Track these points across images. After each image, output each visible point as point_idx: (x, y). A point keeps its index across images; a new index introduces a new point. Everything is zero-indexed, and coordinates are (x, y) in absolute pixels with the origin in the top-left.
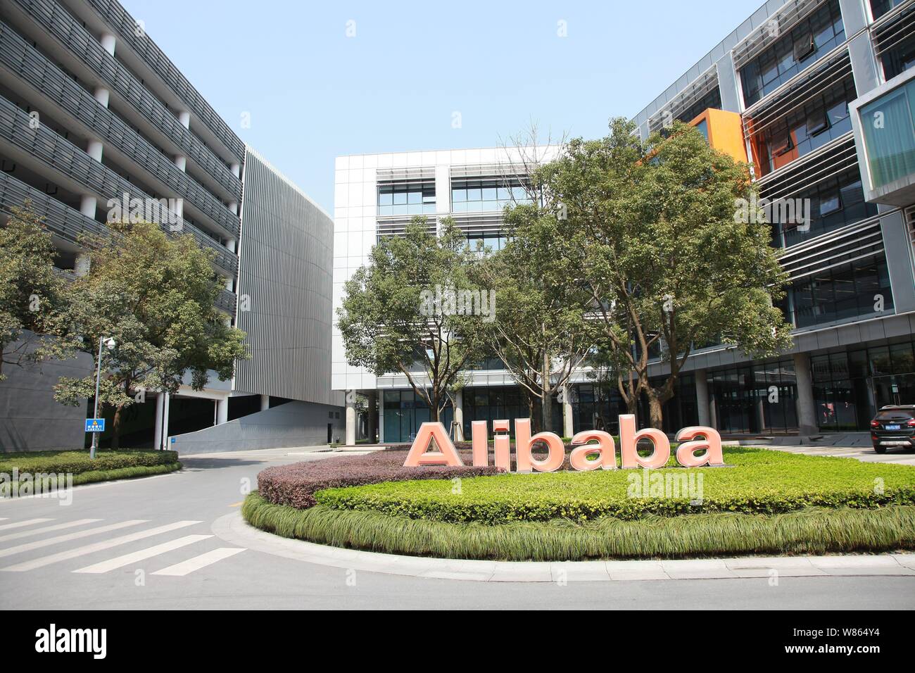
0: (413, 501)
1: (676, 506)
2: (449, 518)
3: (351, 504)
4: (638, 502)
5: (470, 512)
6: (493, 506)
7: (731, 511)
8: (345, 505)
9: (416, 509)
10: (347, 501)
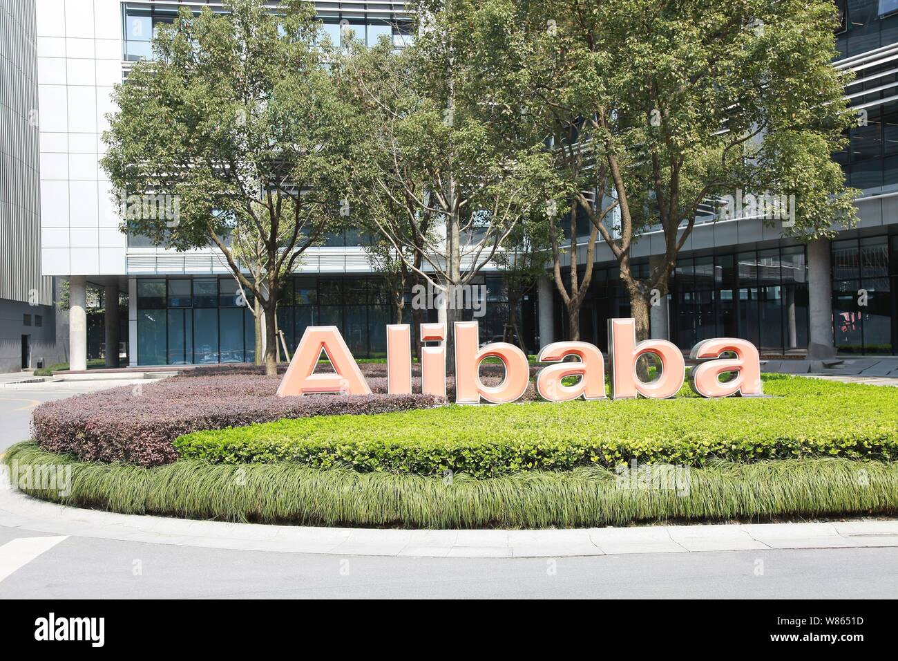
0: (360, 444)
1: (755, 448)
2: (422, 468)
3: (245, 454)
4: (699, 443)
5: (453, 459)
6: (489, 450)
7: (831, 456)
8: (235, 456)
9: (367, 457)
10: (239, 450)
